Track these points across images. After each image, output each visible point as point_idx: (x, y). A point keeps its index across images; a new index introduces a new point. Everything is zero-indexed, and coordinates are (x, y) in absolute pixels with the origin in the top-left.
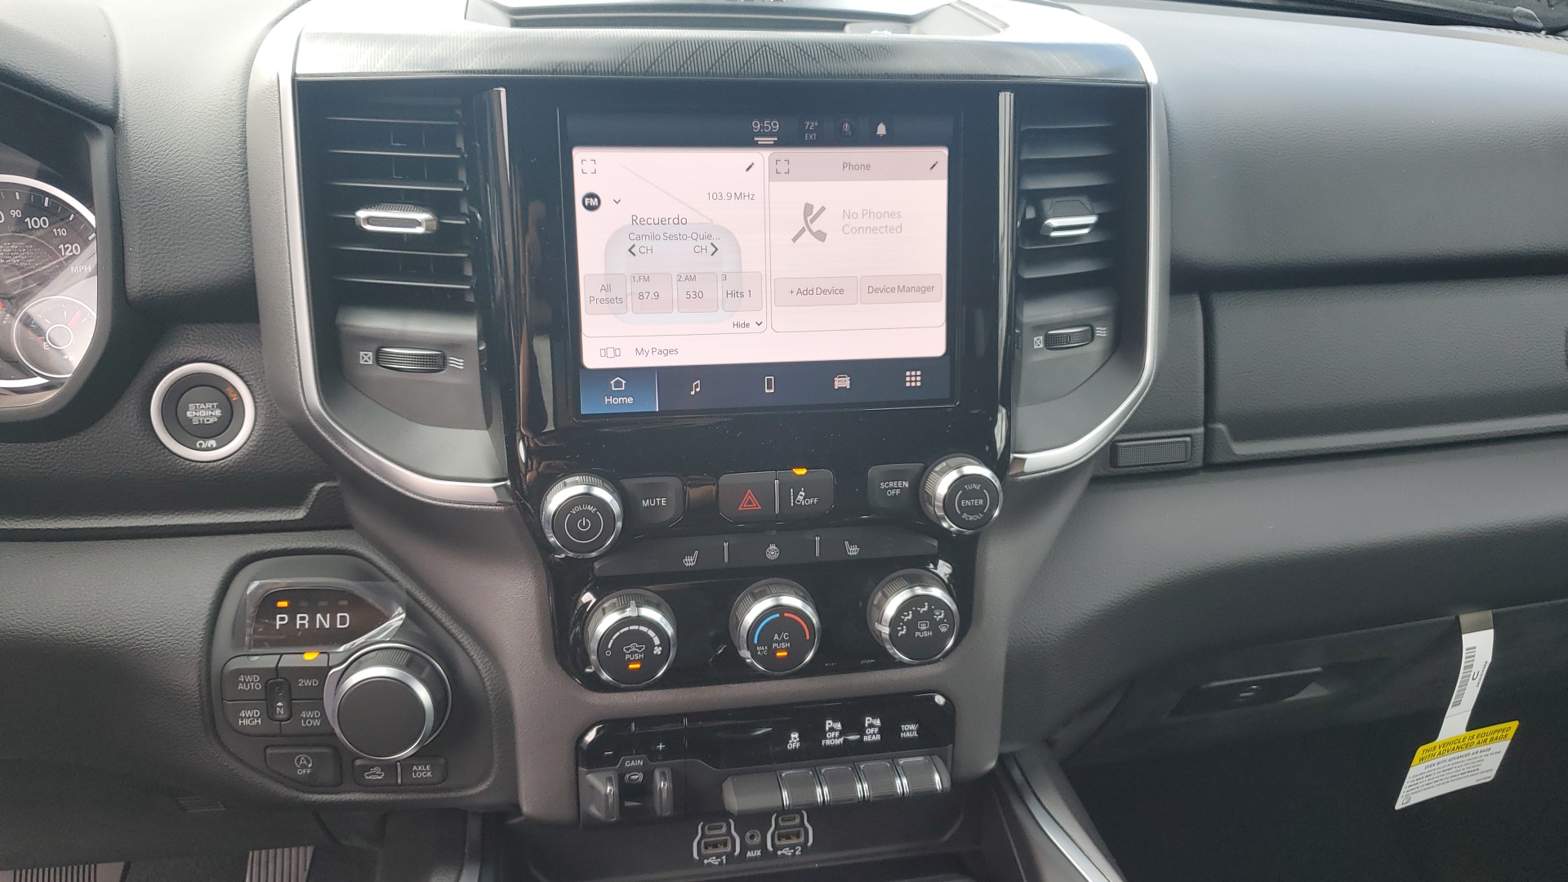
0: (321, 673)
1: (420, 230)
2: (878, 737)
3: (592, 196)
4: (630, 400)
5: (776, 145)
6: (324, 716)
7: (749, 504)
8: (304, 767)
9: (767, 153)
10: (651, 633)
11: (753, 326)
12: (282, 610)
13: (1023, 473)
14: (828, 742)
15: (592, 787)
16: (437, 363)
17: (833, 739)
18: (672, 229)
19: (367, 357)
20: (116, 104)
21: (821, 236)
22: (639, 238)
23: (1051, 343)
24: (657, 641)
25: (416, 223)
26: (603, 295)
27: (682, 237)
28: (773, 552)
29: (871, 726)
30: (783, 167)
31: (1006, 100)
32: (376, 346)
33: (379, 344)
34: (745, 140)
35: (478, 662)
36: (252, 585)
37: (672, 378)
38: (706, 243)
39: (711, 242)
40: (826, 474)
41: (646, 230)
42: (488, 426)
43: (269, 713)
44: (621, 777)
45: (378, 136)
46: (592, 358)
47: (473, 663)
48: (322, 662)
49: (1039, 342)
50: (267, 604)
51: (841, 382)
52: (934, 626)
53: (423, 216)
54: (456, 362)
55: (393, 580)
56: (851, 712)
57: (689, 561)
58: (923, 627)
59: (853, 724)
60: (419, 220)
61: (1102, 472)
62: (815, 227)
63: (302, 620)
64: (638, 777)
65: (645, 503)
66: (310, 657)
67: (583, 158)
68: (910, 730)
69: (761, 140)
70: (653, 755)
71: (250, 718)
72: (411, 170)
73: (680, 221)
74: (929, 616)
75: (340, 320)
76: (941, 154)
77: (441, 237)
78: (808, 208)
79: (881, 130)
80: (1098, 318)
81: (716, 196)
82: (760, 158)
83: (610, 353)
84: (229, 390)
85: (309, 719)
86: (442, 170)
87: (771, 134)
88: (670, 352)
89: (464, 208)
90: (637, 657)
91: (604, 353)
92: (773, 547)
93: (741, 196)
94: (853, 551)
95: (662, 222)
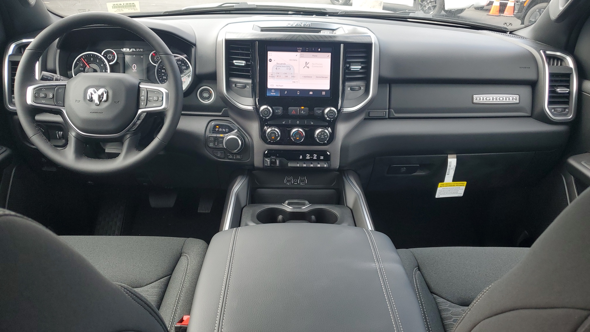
0: (223, 138)
1: (243, 64)
2: (316, 158)
3: (270, 59)
4: (275, 94)
5: (301, 52)
6: (223, 145)
7: (293, 113)
8: (219, 154)
9: (300, 53)
10: (276, 133)
11: (296, 82)
12: (217, 128)
13: (343, 112)
14: (307, 158)
15: (266, 160)
16: (245, 87)
17: (308, 158)
18: (283, 65)
19: (234, 85)
20: (196, 43)
21: (308, 67)
22: (278, 67)
23: (352, 89)
24: (277, 134)
25: (242, 63)
26: (271, 76)
27: (285, 67)
28: (298, 122)
29: (315, 156)
30: (302, 55)
31: (342, 45)
32: (235, 84)
33: (236, 83)
34: (296, 51)
35: (249, 138)
36: (213, 123)
37: (282, 91)
38: (288, 68)
39: (289, 67)
40: (307, 108)
41: (279, 65)
42: (252, 97)
43: (214, 144)
44: (271, 160)
45: (237, 49)
46: (269, 86)
47: (248, 139)
48: (224, 136)
49: (349, 89)
50: (215, 127)
51: (311, 93)
52: (324, 136)
53: (244, 62)
54: (248, 87)
55: (234, 124)
56: (311, 153)
57: (284, 123)
58: (322, 136)
59: (312, 155)
60: (243, 63)
61: (366, 117)
62: (307, 66)
63: (220, 130)
64: (274, 160)
65: (276, 111)
66: (221, 135)
67: (270, 53)
68: (322, 158)
69: (298, 51)
70: (277, 157)
71: (211, 145)
72: (242, 54)
73: (285, 64)
74: (323, 134)
75: (229, 79)
76: (330, 54)
77: (247, 66)
78: (306, 63)
79: (319, 50)
80: (362, 85)
81: (290, 60)
82: (298, 54)
83: (272, 85)
84: (210, 91)
85: (221, 146)
86: (247, 55)
87: (300, 50)
88: (282, 86)
89: (251, 61)
90: (273, 136)
91: (271, 85)
92: (298, 121)
93: (295, 60)
94: (312, 123)
95: (282, 64)
